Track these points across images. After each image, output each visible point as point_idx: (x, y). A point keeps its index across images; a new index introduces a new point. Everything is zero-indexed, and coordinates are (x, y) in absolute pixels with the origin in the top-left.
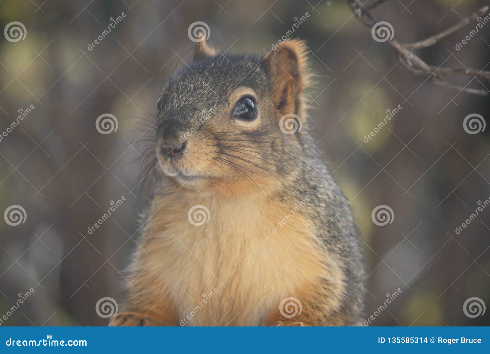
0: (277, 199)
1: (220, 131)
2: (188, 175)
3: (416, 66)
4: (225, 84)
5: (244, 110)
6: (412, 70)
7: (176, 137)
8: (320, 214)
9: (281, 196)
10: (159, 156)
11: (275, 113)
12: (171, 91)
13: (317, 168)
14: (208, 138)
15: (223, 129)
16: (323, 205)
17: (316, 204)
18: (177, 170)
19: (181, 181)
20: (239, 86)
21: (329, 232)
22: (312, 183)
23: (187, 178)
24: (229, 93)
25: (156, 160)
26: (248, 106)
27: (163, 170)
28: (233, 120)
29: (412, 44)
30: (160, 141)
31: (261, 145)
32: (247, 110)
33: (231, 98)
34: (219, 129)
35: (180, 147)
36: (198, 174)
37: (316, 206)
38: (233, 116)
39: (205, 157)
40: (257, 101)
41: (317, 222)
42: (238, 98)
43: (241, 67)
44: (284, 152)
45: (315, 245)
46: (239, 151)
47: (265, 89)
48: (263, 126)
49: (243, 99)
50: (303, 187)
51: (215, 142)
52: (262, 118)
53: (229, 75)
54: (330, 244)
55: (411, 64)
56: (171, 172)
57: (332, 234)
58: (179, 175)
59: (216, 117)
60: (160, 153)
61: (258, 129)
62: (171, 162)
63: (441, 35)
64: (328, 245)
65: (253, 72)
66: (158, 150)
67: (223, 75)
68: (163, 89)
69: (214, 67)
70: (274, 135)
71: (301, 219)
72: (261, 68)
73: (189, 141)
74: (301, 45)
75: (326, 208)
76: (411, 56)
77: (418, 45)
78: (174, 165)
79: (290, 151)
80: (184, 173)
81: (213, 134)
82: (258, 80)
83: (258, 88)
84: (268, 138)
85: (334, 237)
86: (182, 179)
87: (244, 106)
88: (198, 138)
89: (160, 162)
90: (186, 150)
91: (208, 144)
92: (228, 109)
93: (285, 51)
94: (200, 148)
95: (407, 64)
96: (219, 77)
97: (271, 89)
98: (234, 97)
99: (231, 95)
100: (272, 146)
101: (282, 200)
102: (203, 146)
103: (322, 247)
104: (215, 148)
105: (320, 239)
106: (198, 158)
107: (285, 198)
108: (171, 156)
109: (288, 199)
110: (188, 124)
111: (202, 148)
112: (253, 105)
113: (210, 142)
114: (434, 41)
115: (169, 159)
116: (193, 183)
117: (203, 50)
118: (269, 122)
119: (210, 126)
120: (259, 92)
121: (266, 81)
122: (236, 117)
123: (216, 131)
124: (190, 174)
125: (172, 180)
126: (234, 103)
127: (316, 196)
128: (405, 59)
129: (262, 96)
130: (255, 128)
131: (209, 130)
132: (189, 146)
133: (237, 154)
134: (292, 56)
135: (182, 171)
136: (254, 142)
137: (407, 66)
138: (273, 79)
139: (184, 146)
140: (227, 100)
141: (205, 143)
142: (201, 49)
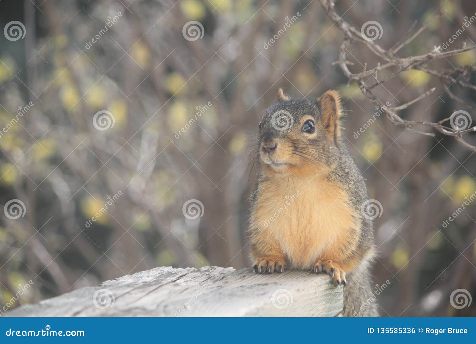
0: (326, 179)
1: (295, 139)
2: (277, 163)
3: (396, 120)
4: (298, 113)
5: (308, 128)
6: (394, 122)
7: (271, 141)
8: (351, 188)
9: (328, 178)
10: (261, 153)
11: (324, 131)
12: (267, 118)
13: (349, 161)
14: (288, 142)
15: (297, 138)
16: (352, 183)
17: (348, 183)
18: (272, 160)
19: (273, 167)
20: (305, 114)
21: (356, 198)
22: (346, 170)
23: (278, 165)
24: (300, 118)
25: (259, 155)
26: (310, 126)
27: (264, 160)
28: (302, 132)
29: (394, 108)
30: (262, 144)
31: (318, 147)
32: (309, 128)
33: (301, 121)
34: (295, 138)
35: (274, 147)
36: (283, 162)
37: (349, 184)
38: (302, 131)
39: (288, 153)
40: (315, 123)
41: (350, 193)
42: (305, 121)
43: (305, 105)
44: (329, 152)
45: (348, 206)
46: (306, 150)
47: (319, 117)
48: (318, 137)
49: (307, 122)
50: (340, 172)
51: (293, 145)
52: (317, 133)
53: (299, 109)
54: (356, 205)
55: (393, 119)
56: (268, 161)
57: (357, 199)
58: (272, 163)
59: (293, 131)
60: (262, 151)
61: (315, 139)
62: (269, 155)
63: (410, 103)
64: (355, 205)
65: (312, 107)
66: (261, 149)
67: (296, 109)
68: (262, 117)
69: (291, 105)
70: (324, 142)
71: (340, 191)
72: (317, 106)
73: (278, 143)
74: (337, 93)
75: (354, 184)
76: (393, 114)
77: (397, 108)
78: (270, 157)
79: (332, 152)
80: (275, 162)
81: (292, 140)
82: (315, 112)
83: (315, 116)
84: (321, 144)
85: (358, 201)
86: (275, 165)
87: (308, 125)
88: (283, 142)
89: (262, 156)
90: (277, 149)
91: (289, 146)
92: (300, 127)
93: (328, 97)
94: (284, 148)
95: (391, 118)
96: (294, 109)
97: (321, 118)
98: (303, 120)
99: (301, 119)
100: (323, 149)
101: (329, 180)
102: (286, 147)
103: (352, 207)
104: (292, 148)
105: (351, 202)
106: (284, 154)
107: (330, 179)
108: (269, 152)
109: (332, 180)
110: (278, 135)
111: (286, 148)
112: (313, 125)
113: (290, 145)
114: (406, 107)
115: (268, 154)
116: (280, 168)
117: (282, 97)
118: (321, 135)
119: (290, 136)
120: (316, 118)
121: (319, 112)
122: (304, 131)
123: (293, 139)
124: (279, 162)
125: (268, 166)
126: (303, 123)
127: (348, 178)
128: (390, 116)
129: (317, 121)
130: (314, 138)
131: (289, 138)
132: (278, 146)
133: (304, 152)
134: (332, 99)
135: (274, 160)
136: (314, 145)
137: (391, 120)
138: (323, 112)
139: (276, 147)
140: (299, 122)
141: (287, 145)
142: (281, 97)
